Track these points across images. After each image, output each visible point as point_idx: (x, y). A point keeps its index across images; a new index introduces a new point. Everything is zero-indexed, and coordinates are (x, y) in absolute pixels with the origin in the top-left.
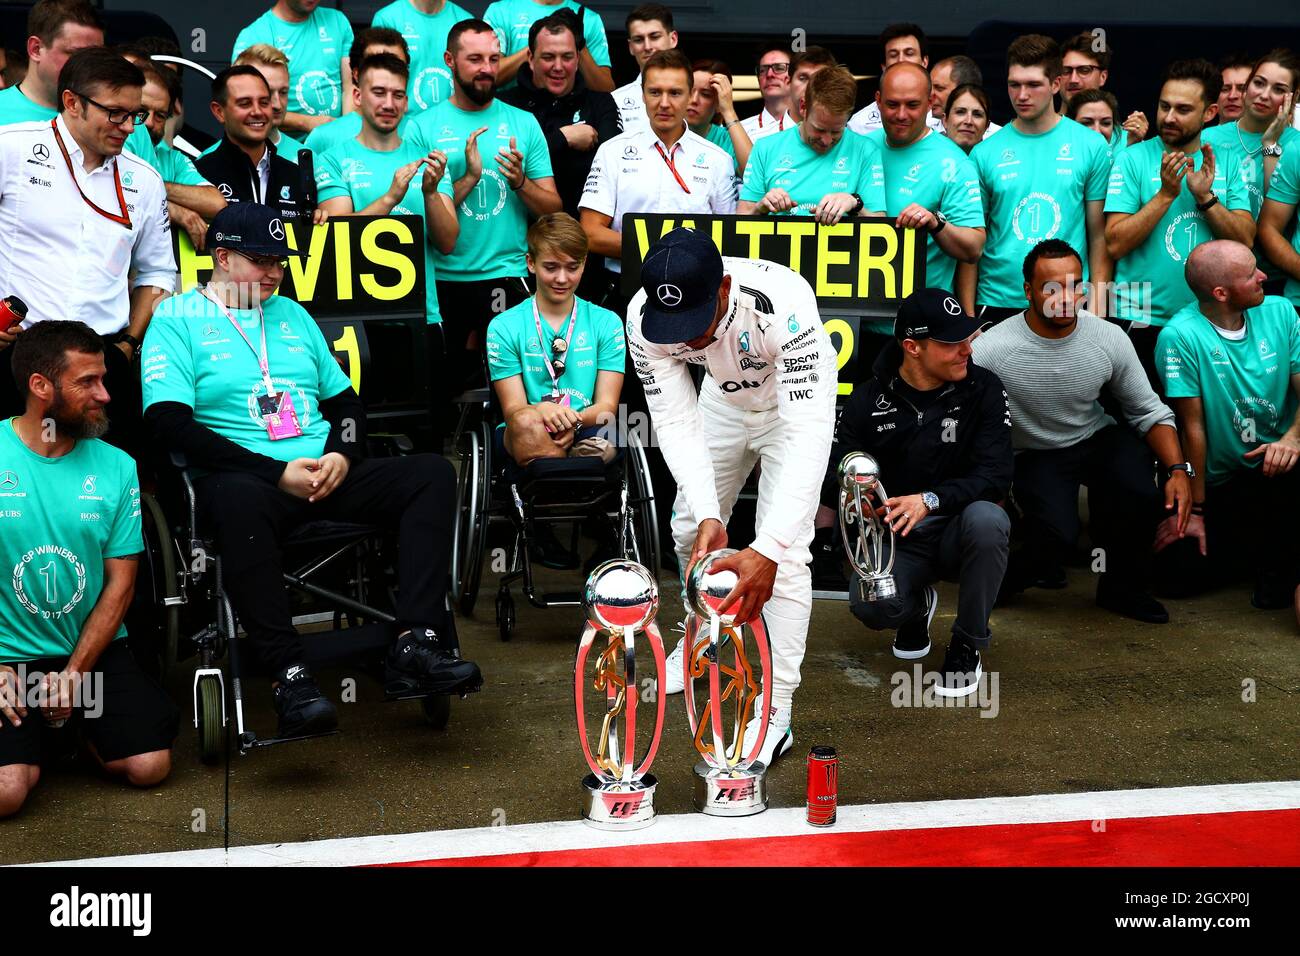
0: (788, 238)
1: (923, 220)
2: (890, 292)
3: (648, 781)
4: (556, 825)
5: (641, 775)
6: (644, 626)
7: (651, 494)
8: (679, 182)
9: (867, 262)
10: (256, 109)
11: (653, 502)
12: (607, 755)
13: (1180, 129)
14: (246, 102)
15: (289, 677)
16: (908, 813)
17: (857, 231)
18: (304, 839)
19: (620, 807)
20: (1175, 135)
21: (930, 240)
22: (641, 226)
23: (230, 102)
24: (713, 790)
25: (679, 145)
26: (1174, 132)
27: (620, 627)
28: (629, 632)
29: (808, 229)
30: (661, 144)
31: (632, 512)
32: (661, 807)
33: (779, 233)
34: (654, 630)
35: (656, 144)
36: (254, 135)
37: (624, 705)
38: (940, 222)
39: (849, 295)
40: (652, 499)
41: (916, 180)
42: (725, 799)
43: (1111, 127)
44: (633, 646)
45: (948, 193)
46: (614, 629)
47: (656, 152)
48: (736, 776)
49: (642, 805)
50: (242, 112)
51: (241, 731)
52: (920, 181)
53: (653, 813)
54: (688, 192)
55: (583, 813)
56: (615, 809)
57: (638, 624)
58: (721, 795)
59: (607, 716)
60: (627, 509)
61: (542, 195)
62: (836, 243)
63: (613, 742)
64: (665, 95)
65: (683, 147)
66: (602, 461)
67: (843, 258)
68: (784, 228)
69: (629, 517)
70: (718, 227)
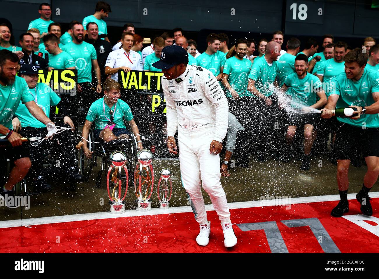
3: (123, 203)
4: (102, 213)
5: (122, 201)
6: (123, 166)
8: (130, 61)
10: (30, 43)
12: (114, 196)
14: (28, 41)
15: (39, 178)
16: (183, 209)
18: (41, 217)
19: (117, 209)
22: (122, 73)
23: (24, 41)
24: (139, 205)
27: (118, 167)
28: (120, 168)
30: (126, 53)
32: (126, 209)
33: (155, 75)
34: (126, 167)
35: (124, 53)
36: (29, 50)
37: (118, 185)
42: (141, 207)
44: (121, 171)
46: (116, 167)
47: (124, 55)
48: (145, 202)
49: (122, 208)
50: (27, 44)
51: (26, 191)
53: (125, 210)
54: (133, 63)
55: (108, 210)
56: (116, 209)
57: (122, 166)
58: (141, 206)
59: (114, 187)
63: (116, 194)
64: (130, 41)
65: (130, 54)
70: (140, 74)
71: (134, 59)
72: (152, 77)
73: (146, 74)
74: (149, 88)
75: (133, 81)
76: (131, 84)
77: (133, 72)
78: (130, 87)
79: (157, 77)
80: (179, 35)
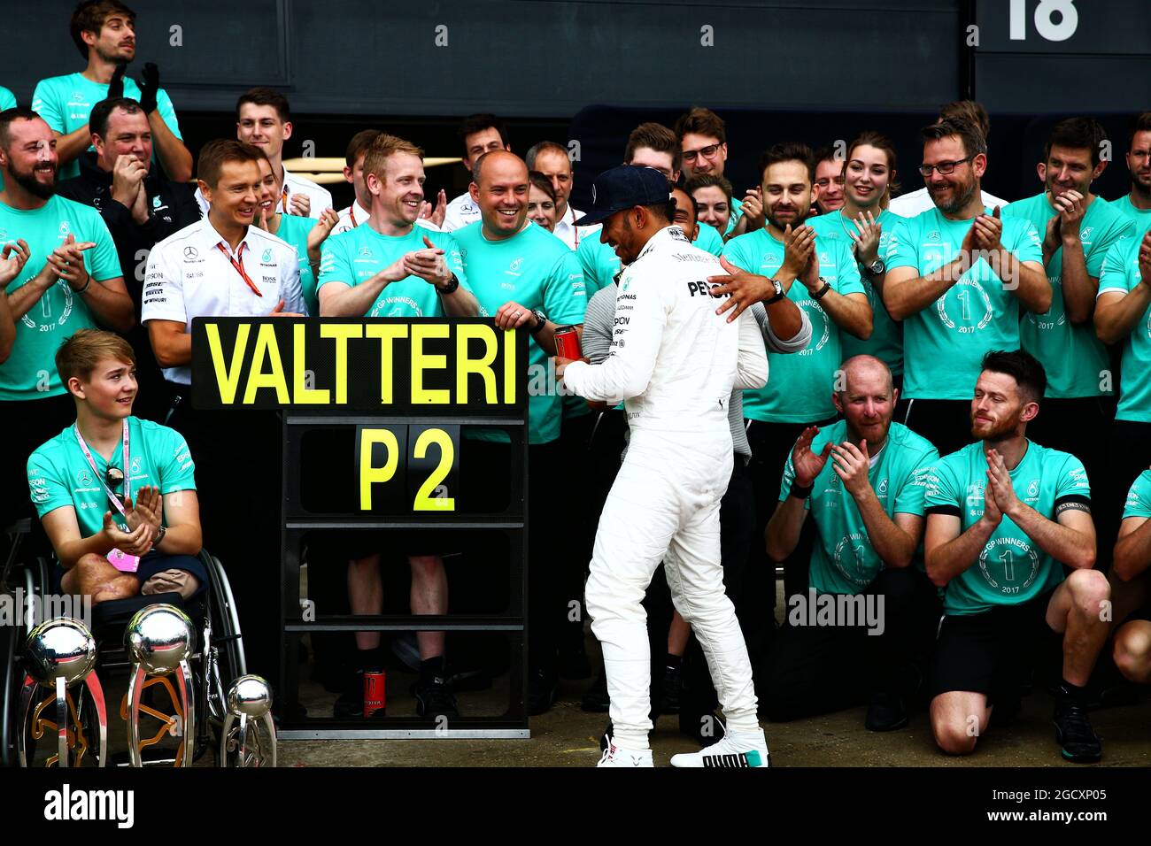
0: (378, 342)
1: (522, 319)
2: (491, 398)
7: (238, 631)
8: (250, 285)
9: (465, 366)
11: (240, 641)
13: (796, 210)
17: (453, 332)
20: (790, 217)
21: (532, 341)
22: (212, 331)
25: (245, 243)
26: (791, 214)
29: (400, 331)
30: (225, 244)
31: (216, 652)
33: (368, 336)
35: (220, 245)
38: (539, 321)
39: (447, 401)
40: (239, 636)
41: (518, 275)
43: (726, 212)
45: (550, 288)
47: (220, 253)
52: (522, 275)
54: (260, 295)
60: (211, 650)
61: (109, 297)
62: (431, 346)
64: (250, 189)
65: (249, 246)
66: (181, 597)
67: (439, 362)
68: (373, 331)
69: (212, 658)
70: (299, 331)
71: (269, 272)
72: (351, 342)
73: (327, 331)
74: (342, 398)
75: (267, 368)
76: (257, 380)
77: (263, 326)
78: (249, 398)
79: (377, 342)
80: (491, 146)
